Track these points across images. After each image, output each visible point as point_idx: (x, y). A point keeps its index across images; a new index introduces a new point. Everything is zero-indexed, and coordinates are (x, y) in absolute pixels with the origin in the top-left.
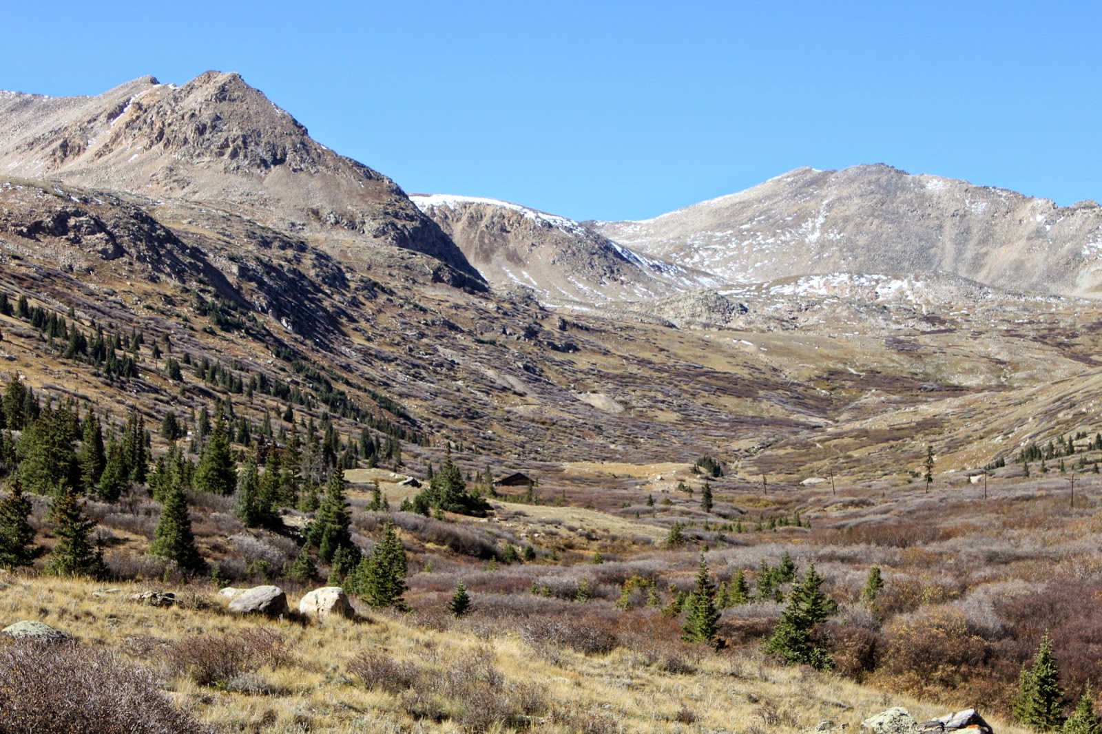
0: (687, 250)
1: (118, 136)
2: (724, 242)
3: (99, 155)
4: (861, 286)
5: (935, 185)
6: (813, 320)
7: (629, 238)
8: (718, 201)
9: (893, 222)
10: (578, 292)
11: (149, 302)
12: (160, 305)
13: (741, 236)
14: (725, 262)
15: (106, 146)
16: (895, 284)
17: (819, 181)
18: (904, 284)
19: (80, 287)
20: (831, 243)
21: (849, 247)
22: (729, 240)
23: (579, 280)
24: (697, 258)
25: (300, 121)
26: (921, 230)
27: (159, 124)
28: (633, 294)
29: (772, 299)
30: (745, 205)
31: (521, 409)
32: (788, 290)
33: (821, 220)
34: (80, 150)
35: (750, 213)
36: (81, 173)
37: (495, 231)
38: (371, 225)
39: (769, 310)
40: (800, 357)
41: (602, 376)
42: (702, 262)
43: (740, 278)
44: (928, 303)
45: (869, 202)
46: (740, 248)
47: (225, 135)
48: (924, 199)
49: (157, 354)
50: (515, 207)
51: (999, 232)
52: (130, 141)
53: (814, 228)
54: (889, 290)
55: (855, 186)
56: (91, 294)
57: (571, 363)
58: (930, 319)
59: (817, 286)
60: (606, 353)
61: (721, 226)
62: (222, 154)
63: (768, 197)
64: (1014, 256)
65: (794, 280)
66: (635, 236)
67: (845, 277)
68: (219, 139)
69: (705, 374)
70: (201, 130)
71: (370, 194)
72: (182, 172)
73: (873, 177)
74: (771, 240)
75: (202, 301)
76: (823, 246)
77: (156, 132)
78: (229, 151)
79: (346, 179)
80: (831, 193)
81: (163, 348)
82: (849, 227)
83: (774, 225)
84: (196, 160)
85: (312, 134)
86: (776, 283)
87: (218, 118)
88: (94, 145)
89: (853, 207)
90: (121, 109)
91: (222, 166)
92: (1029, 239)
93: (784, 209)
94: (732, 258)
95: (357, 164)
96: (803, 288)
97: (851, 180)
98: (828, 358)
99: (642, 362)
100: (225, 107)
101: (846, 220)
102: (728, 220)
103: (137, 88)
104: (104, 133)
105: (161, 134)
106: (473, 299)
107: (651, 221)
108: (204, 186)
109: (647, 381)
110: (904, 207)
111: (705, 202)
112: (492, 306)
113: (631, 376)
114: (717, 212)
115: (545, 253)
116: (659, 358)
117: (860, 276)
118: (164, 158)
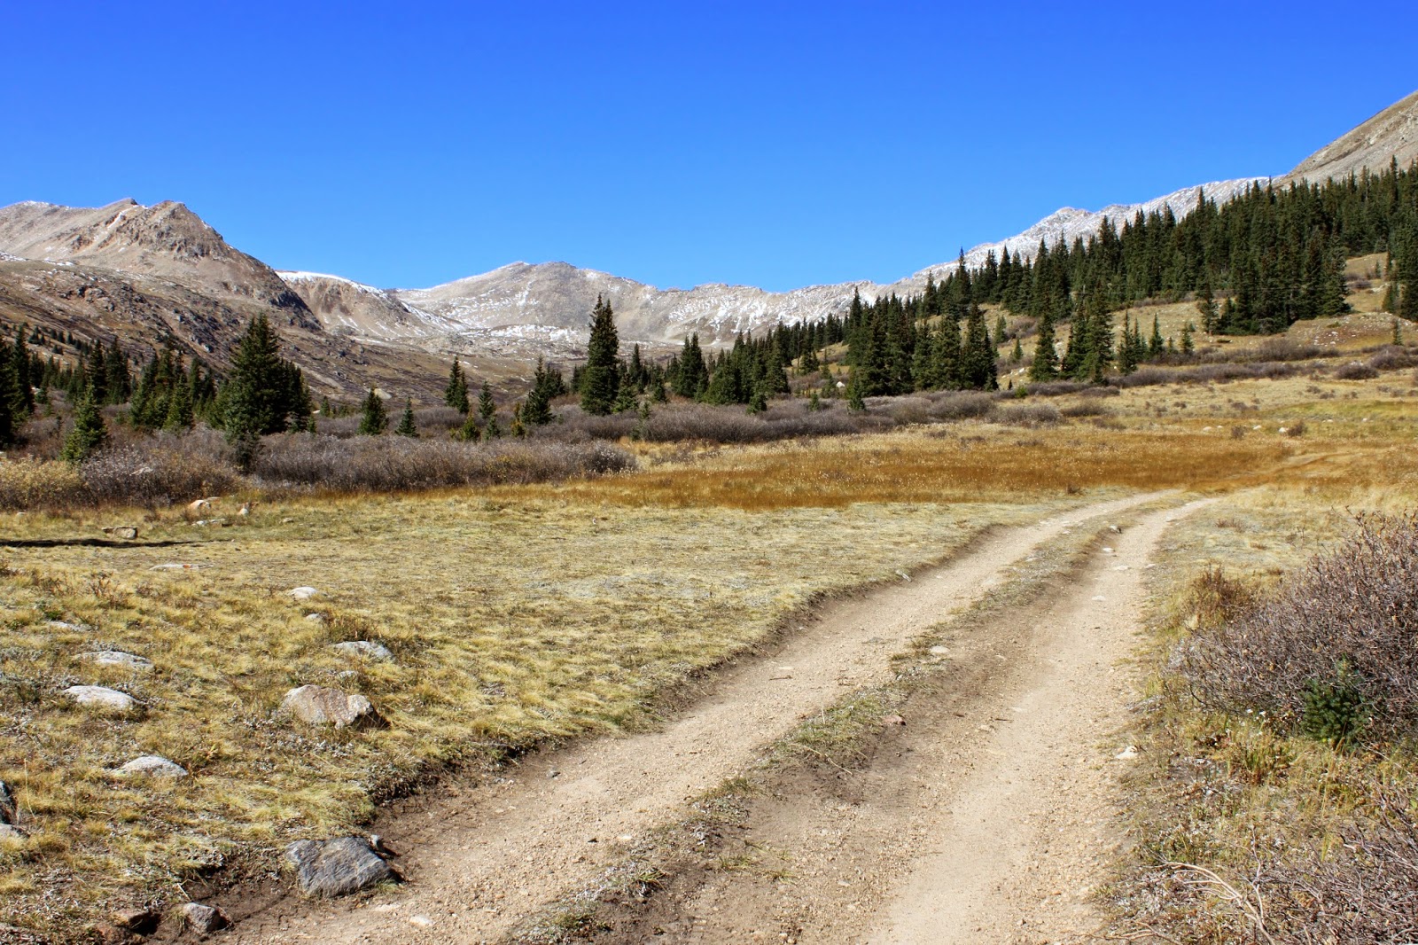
0: (448, 307)
1: (112, 236)
2: (470, 304)
3: (101, 246)
4: (541, 332)
5: (592, 275)
6: (510, 351)
7: (416, 299)
8: (469, 280)
9: (566, 295)
10: (381, 331)
11: (132, 335)
12: (137, 337)
13: (480, 301)
14: (470, 315)
15: (105, 241)
16: (561, 332)
17: (526, 270)
18: (565, 332)
19: (96, 327)
20: (531, 306)
21: (541, 309)
22: (473, 303)
23: (383, 324)
24: (454, 313)
25: (218, 232)
26: (582, 301)
27: (136, 231)
28: (413, 333)
29: (489, 339)
30: (484, 282)
31: (333, 396)
32: (501, 333)
33: (526, 293)
34: (89, 242)
35: (486, 287)
36: (91, 257)
37: (334, 294)
38: (257, 292)
39: (487, 344)
40: (496, 371)
41: (381, 379)
42: (456, 315)
43: (478, 325)
44: (577, 343)
45: (553, 284)
46: (479, 308)
47: (174, 239)
48: (585, 283)
49: (137, 363)
50: (347, 281)
51: (625, 303)
52: (119, 239)
53: (522, 298)
54: (556, 335)
55: (547, 274)
56: (101, 330)
57: (364, 371)
58: (574, 352)
59: (517, 331)
60: (386, 366)
61: (469, 295)
62: (172, 249)
63: (497, 279)
64: (632, 318)
65: (504, 327)
66: (420, 298)
67: (533, 327)
68: (171, 240)
69: (440, 379)
70: (161, 235)
71: (258, 275)
72: (150, 259)
73: (558, 269)
74: (497, 304)
75: (159, 335)
76: (526, 308)
77: (134, 235)
78: (177, 247)
79: (244, 265)
80: (533, 277)
81: (140, 360)
82: (542, 298)
83: (499, 295)
84: (157, 253)
85: (226, 240)
86: (494, 329)
87: (170, 229)
88: (97, 240)
89: (544, 287)
90: (113, 219)
91: (172, 257)
92: (641, 308)
93: (506, 286)
94: (475, 314)
95: (250, 257)
96: (509, 332)
97: (545, 270)
98: (511, 372)
99: (406, 372)
100: (174, 222)
101: (540, 293)
102: (474, 291)
103: (123, 207)
104: (103, 233)
105: (137, 237)
106: (313, 336)
107: (430, 290)
108: (161, 268)
109: (406, 383)
110: (573, 288)
111: (461, 280)
112: (323, 339)
113: (400, 380)
114: (468, 286)
115: (361, 309)
116: (415, 370)
117: (541, 326)
118: (138, 250)
